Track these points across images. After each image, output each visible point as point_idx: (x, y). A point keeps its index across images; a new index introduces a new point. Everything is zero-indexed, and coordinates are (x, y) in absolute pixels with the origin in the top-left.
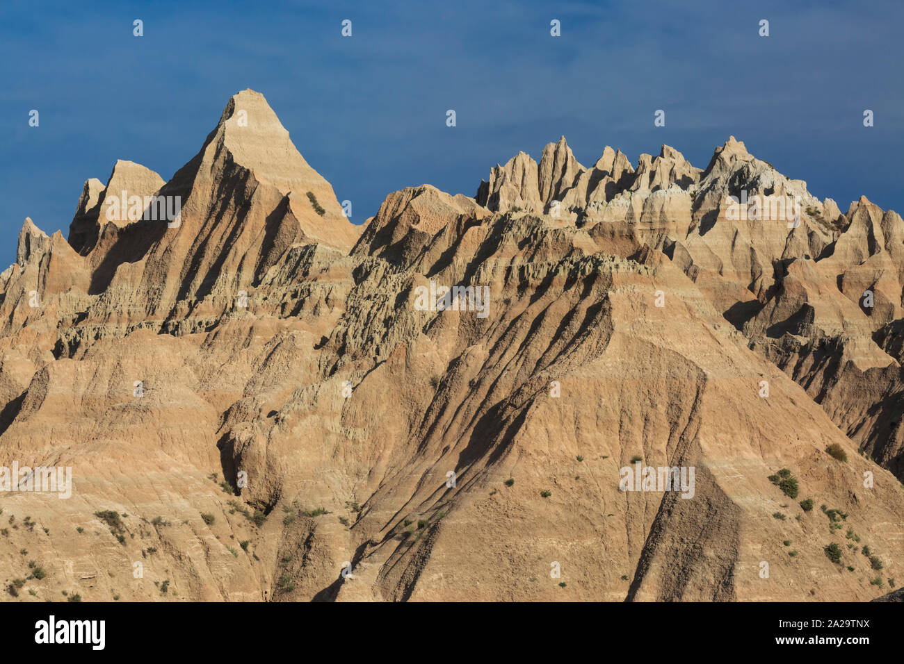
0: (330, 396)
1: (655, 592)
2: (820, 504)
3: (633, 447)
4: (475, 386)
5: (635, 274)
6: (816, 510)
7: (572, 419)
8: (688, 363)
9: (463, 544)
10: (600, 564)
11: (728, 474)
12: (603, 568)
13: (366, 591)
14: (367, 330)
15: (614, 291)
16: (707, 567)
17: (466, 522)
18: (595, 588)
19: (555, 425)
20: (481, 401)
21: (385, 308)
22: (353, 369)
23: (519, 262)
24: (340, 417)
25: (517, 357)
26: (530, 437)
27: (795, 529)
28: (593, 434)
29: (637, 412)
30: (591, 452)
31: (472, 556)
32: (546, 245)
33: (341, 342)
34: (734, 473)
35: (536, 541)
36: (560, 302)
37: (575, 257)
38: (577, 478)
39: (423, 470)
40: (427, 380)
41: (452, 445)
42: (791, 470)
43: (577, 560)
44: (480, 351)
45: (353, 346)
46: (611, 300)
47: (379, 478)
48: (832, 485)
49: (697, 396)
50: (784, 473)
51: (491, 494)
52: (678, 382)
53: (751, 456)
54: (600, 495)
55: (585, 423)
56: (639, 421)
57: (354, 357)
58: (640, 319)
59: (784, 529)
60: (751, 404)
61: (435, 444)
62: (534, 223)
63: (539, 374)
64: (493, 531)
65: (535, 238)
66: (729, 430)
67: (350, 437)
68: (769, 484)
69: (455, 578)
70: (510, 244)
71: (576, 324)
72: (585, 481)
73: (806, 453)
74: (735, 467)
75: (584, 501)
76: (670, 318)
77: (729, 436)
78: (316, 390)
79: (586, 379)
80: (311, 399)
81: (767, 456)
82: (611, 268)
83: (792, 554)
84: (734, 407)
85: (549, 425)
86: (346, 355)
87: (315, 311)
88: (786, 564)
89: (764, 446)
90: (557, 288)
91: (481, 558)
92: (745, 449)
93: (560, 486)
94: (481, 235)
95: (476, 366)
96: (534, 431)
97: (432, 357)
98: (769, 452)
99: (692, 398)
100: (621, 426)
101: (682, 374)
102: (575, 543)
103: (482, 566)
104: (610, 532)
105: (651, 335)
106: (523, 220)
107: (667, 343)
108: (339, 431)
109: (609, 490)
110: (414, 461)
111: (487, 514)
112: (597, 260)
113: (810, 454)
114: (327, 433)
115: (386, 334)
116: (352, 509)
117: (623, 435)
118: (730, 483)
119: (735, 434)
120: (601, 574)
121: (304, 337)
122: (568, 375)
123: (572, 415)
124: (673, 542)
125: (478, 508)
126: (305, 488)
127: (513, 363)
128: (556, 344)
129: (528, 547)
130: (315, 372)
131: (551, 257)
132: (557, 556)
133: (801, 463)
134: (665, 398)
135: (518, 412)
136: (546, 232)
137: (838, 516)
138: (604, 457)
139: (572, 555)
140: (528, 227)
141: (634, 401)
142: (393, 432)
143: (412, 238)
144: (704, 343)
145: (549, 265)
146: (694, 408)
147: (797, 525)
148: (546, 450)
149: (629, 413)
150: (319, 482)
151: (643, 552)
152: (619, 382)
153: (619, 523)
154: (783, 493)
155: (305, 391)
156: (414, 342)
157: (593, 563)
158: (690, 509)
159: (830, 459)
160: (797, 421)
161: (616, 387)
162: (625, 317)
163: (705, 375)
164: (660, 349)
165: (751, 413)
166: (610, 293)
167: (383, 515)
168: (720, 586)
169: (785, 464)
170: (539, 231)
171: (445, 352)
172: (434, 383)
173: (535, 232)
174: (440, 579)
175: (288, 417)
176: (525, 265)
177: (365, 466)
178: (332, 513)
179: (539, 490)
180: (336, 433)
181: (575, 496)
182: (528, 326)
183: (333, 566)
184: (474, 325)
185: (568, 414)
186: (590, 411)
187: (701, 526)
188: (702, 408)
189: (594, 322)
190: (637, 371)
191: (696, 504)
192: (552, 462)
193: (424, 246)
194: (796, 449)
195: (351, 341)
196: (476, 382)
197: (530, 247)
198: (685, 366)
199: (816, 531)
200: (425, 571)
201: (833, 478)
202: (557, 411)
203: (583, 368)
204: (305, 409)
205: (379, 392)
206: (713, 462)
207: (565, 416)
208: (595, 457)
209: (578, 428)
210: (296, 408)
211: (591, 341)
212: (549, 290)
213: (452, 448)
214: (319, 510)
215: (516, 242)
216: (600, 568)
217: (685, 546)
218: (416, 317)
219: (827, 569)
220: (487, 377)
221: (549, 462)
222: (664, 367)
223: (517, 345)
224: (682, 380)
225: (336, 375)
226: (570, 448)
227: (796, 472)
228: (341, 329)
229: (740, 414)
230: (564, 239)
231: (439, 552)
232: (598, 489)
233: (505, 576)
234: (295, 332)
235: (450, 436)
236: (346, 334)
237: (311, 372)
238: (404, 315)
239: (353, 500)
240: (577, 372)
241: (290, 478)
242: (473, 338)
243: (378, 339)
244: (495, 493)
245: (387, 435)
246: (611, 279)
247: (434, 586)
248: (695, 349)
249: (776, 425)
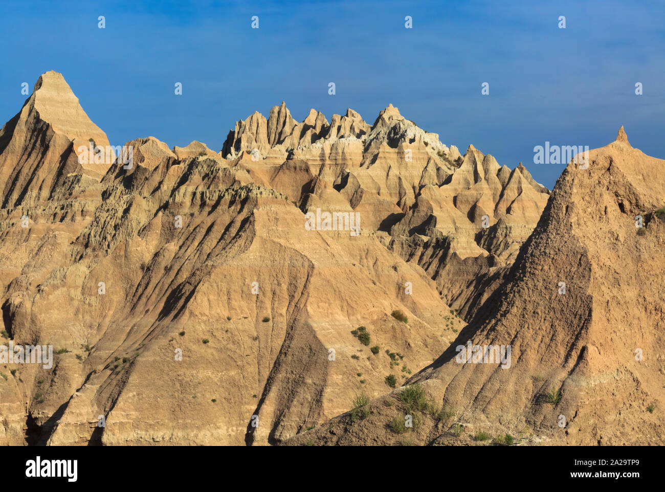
0: (75, 275)
1: (274, 405)
2: (385, 349)
3: (265, 311)
4: (168, 270)
5: (272, 198)
6: (382, 353)
7: (226, 293)
8: (303, 257)
9: (150, 373)
10: (239, 387)
11: (324, 329)
12: (241, 390)
13: (87, 403)
14: (103, 232)
15: (258, 209)
16: (306, 389)
17: (153, 359)
18: (235, 403)
19: (214, 297)
20: (171, 280)
21: (115, 218)
22: (92, 257)
23: (200, 189)
24: (81, 288)
25: (196, 251)
26: (198, 304)
27: (365, 366)
28: (238, 303)
29: (268, 289)
30: (237, 314)
31: (156, 381)
32: (218, 178)
33: (87, 240)
34: (328, 329)
35: (198, 372)
36: (224, 215)
37: (236, 187)
38: (227, 331)
39: (132, 325)
40: (138, 265)
41: (151, 308)
42: (366, 327)
43: (224, 384)
44: (173, 247)
45: (93, 242)
46: (256, 215)
47: (104, 329)
48: (394, 337)
49: (307, 279)
50: (362, 329)
51: (170, 341)
52: (295, 269)
53: (341, 317)
54: (241, 343)
55: (234, 295)
56: (270, 295)
57: (94, 250)
58: (274, 228)
59: (359, 365)
60: (343, 284)
61: (140, 307)
62: (212, 163)
63: (207, 263)
64: (170, 366)
65: (212, 174)
66: (327, 301)
67: (87, 302)
68: (351, 336)
69: (144, 396)
70: (196, 177)
71: (233, 231)
72: (232, 334)
73: (378, 316)
74: (329, 325)
75: (231, 346)
76: (293, 227)
77: (327, 305)
78: (65, 271)
79: (236, 267)
80: (62, 277)
81: (351, 318)
82: (257, 194)
83: (362, 382)
84: (332, 286)
85: (210, 296)
86: (89, 248)
87: (73, 219)
88: (358, 388)
89: (350, 311)
90: (223, 206)
91: (161, 382)
92: (338, 314)
93: (215, 336)
94: (179, 171)
95: (170, 257)
96: (200, 300)
97: (142, 251)
98: (353, 315)
99: (304, 280)
100: (257, 297)
101: (298, 264)
102: (223, 373)
103: (162, 388)
104: (247, 367)
105: (280, 238)
106: (205, 161)
107: (290, 244)
108: (79, 298)
109: (248, 339)
110: (127, 319)
111: (167, 354)
112: (249, 189)
113: (381, 316)
114: (72, 299)
115: (115, 235)
116: (85, 349)
117: (258, 304)
118: (325, 336)
119: (331, 303)
120: (239, 394)
121: (63, 236)
122: (225, 264)
123: (225, 290)
124: (287, 374)
125: (161, 350)
126: (55, 335)
127: (192, 255)
128: (220, 243)
129: (192, 376)
130: (69, 259)
131: (221, 186)
132: (211, 382)
133: (374, 323)
134: (287, 279)
135: (192, 288)
136: (219, 170)
137: (397, 357)
138: (245, 318)
139: (221, 381)
140: (208, 166)
141: (267, 281)
142: (115, 300)
143: (138, 171)
144: (316, 243)
145: (220, 191)
146: (305, 286)
147: (368, 363)
148: (207, 312)
149: (263, 289)
150: (64, 331)
151: (268, 380)
152: (257, 269)
153: (253, 361)
154: (360, 342)
155: (58, 271)
156: (130, 240)
157: (235, 386)
158: (298, 352)
159: (394, 320)
160: (374, 295)
161: (256, 272)
162: (264, 226)
163: (313, 265)
164: (285, 248)
165: (342, 290)
166: (255, 211)
167: (104, 354)
168: (314, 402)
169: (363, 323)
170: (215, 169)
171: (151, 247)
172: (142, 268)
173: (212, 170)
174: (134, 396)
175: (46, 288)
176: (204, 191)
177: (96, 322)
178: (71, 352)
179: (202, 338)
180: (78, 300)
181: (225, 343)
182: (204, 231)
183: (70, 387)
184: (171, 229)
185: (223, 289)
186: (237, 288)
187: (305, 363)
188: (310, 286)
189: (244, 229)
190: (270, 262)
191: (303, 349)
192: (211, 320)
193: (146, 177)
194: (371, 314)
195: (92, 239)
196: (169, 267)
197: (208, 179)
198: (301, 259)
199: (380, 366)
200: (125, 390)
201: (395, 332)
202: (216, 287)
203: (234, 259)
204: (57, 284)
205: (106, 273)
206: (315, 322)
207: (221, 291)
208: (239, 317)
209: (229, 298)
210: (52, 283)
211: (241, 242)
212: (218, 208)
213: (150, 311)
214: (63, 350)
215: (200, 176)
216: (239, 390)
217: (294, 376)
218: (134, 224)
219: (385, 391)
220: (176, 264)
221: (209, 320)
222: (287, 259)
223: (196, 243)
224: (299, 268)
225: (81, 261)
226: (223, 312)
227: (370, 329)
228: (87, 231)
229: (335, 291)
230: (230, 175)
231: (134, 379)
232: (240, 339)
233: (176, 394)
234: (57, 233)
235: (150, 302)
236: (89, 234)
237: (66, 258)
238: (126, 223)
239: (86, 344)
240: (230, 262)
241: (46, 328)
242: (170, 238)
243: (109, 238)
244: (172, 340)
245: (111, 301)
246: (257, 201)
247: (130, 401)
248: (309, 248)
249: (359, 298)
